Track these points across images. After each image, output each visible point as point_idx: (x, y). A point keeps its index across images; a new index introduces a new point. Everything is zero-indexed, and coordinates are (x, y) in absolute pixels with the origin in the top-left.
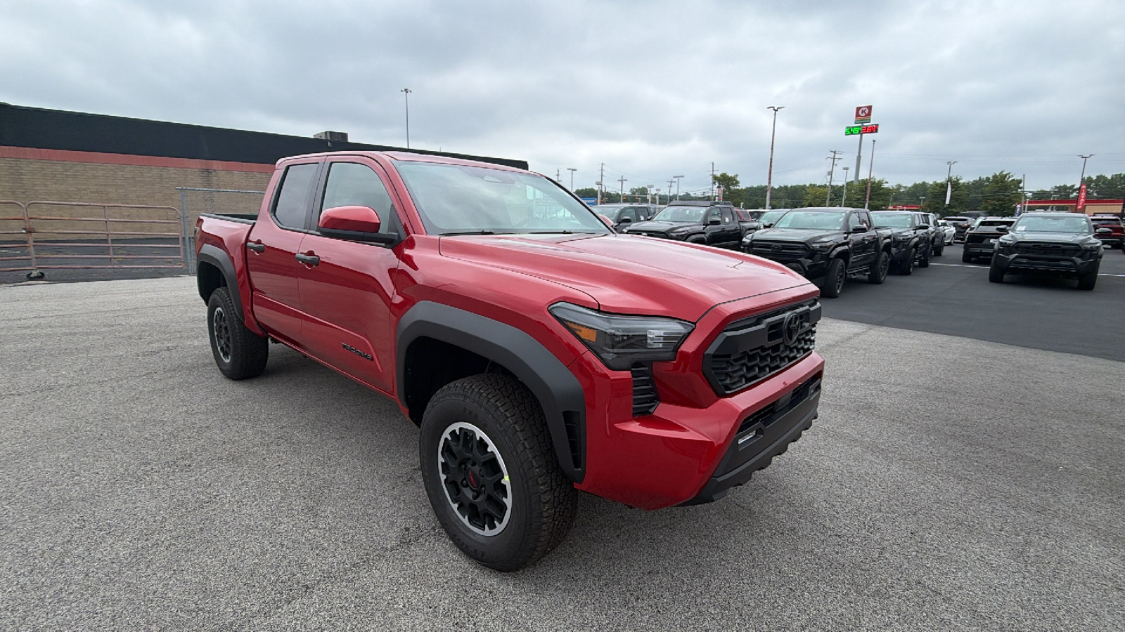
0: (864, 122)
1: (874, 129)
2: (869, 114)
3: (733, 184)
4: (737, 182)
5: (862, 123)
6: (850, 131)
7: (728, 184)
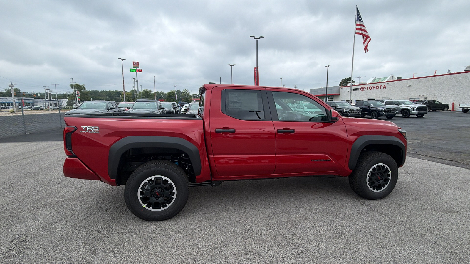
0: (137, 68)
1: (141, 71)
2: (138, 65)
3: (83, 89)
4: (85, 88)
5: (136, 68)
6: (132, 71)
7: (80, 89)
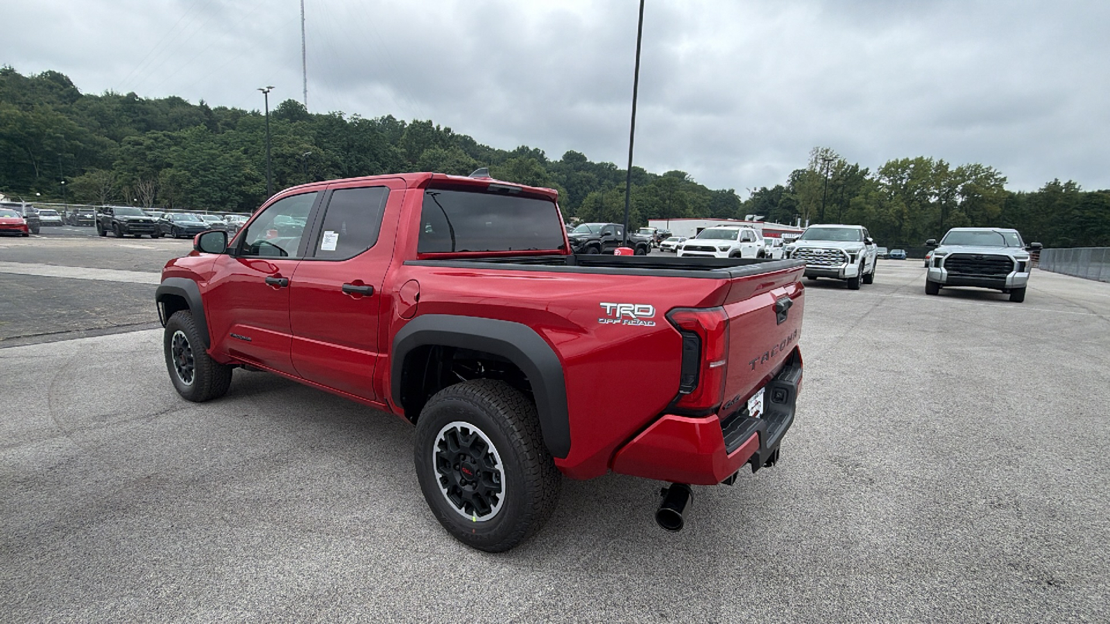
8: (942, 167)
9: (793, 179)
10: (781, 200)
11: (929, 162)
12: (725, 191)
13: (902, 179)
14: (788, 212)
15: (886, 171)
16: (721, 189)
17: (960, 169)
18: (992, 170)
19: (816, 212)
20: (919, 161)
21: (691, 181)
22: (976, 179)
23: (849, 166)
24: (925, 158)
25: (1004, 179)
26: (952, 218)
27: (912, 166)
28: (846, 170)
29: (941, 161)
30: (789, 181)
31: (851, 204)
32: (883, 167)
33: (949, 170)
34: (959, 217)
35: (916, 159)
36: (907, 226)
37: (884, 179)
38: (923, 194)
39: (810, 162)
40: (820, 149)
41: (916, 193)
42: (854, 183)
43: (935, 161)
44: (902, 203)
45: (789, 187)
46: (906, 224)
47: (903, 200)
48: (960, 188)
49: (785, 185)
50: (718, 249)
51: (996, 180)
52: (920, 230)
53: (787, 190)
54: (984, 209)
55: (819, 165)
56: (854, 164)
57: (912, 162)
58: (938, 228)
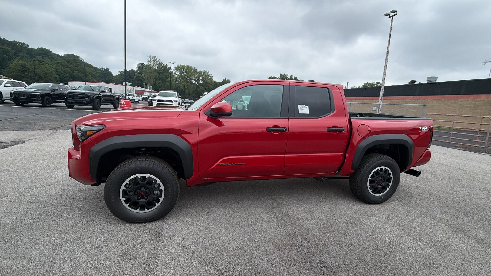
8: (195, 70)
9: (139, 67)
10: (135, 76)
11: (191, 67)
12: (104, 69)
13: (183, 73)
14: (139, 82)
15: (178, 69)
16: (102, 68)
17: (200, 71)
18: (209, 73)
19: (153, 83)
20: (188, 67)
21: (82, 61)
22: (205, 75)
23: (163, 65)
24: (190, 66)
25: (213, 77)
26: (200, 89)
27: (186, 68)
28: (163, 66)
29: (195, 68)
30: (137, 68)
31: (167, 81)
32: (176, 67)
33: (198, 71)
34: (202, 89)
35: (187, 66)
36: (187, 91)
37: (177, 72)
38: (190, 80)
39: (148, 61)
40: (152, 56)
41: (188, 79)
42: (166, 72)
43: (193, 67)
44: (185, 82)
45: (138, 71)
46: (187, 90)
47: (185, 81)
48: (201, 78)
49: (136, 69)
50: (174, 102)
51: (211, 76)
52: (191, 92)
53: (137, 72)
54: (209, 86)
55: (152, 63)
56: (165, 64)
57: (186, 67)
58: (196, 92)
